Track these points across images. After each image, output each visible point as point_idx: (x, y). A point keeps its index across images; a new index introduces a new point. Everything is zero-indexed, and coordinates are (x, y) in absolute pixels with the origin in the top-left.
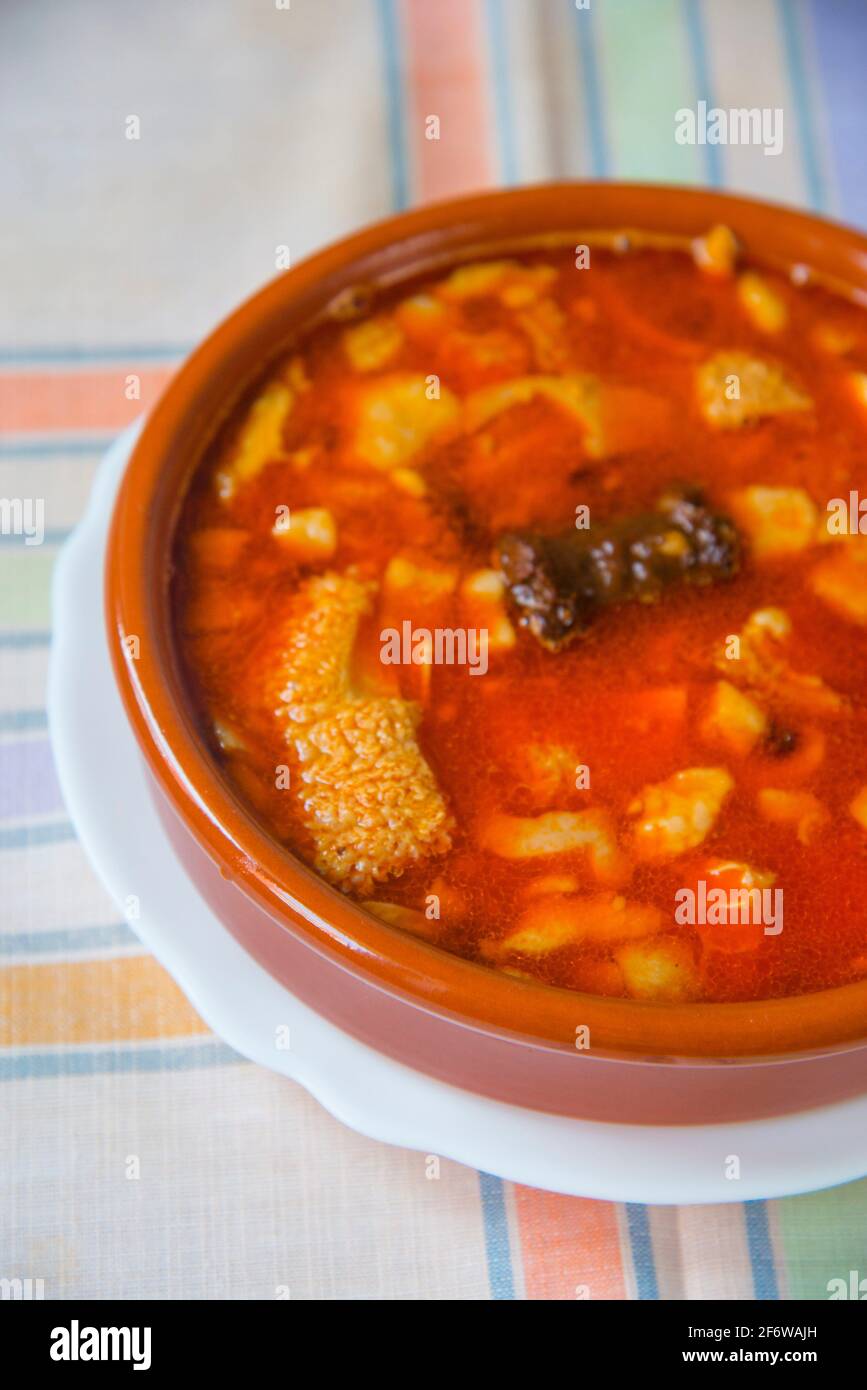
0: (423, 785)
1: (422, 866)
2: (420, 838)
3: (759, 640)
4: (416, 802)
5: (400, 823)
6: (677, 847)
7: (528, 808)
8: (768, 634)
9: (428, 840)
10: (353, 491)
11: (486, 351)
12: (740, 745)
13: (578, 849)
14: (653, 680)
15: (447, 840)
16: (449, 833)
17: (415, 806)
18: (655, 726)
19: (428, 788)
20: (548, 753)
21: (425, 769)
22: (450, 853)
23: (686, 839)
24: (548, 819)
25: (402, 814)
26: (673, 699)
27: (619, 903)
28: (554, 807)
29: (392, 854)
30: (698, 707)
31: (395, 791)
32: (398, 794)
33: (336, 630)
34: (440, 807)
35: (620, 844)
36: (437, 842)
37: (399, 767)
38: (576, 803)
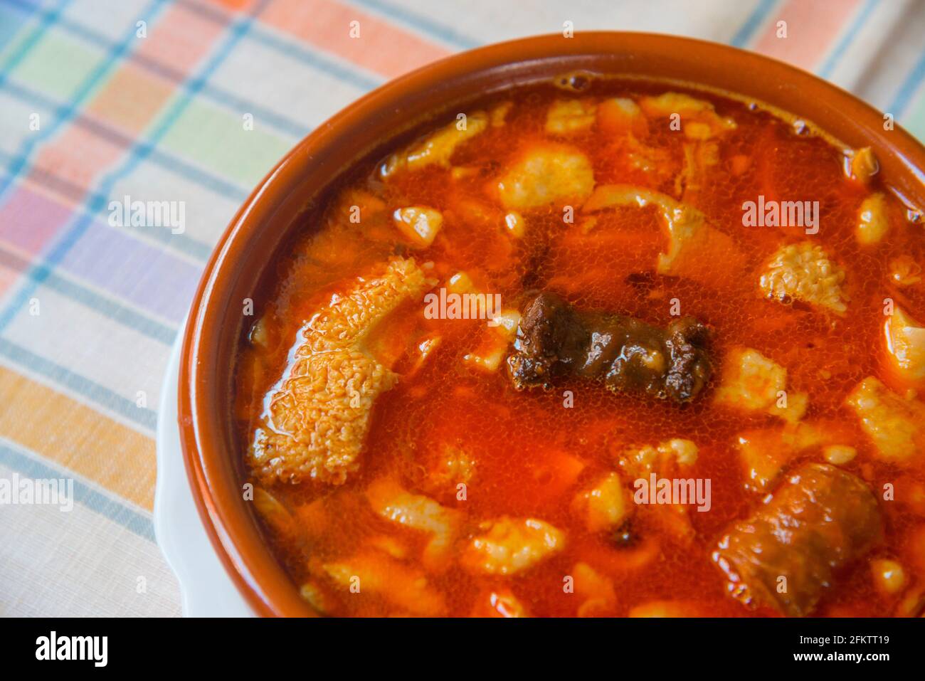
0: (353, 431)
1: (315, 485)
2: (325, 466)
3: (665, 458)
4: (339, 440)
5: (317, 449)
6: (489, 567)
7: (413, 486)
8: (674, 456)
9: (331, 470)
10: (475, 211)
11: (640, 160)
12: (594, 522)
13: (423, 531)
14: (570, 446)
15: (344, 477)
16: (349, 474)
17: (337, 443)
18: (545, 479)
19: (355, 436)
20: (457, 456)
21: (363, 422)
22: (341, 486)
23: (499, 566)
24: (421, 500)
25: (324, 444)
26: (575, 466)
27: (421, 583)
28: (432, 496)
29: (299, 467)
30: (586, 480)
31: (329, 425)
32: (329, 428)
33: (381, 299)
34: (353, 452)
35: (455, 543)
36: (337, 475)
37: (344, 411)
38: (448, 501)
